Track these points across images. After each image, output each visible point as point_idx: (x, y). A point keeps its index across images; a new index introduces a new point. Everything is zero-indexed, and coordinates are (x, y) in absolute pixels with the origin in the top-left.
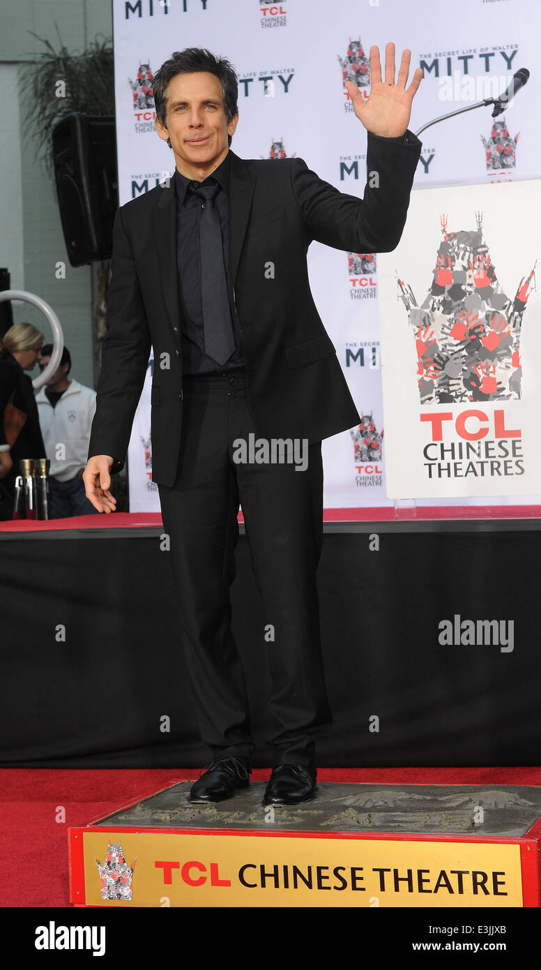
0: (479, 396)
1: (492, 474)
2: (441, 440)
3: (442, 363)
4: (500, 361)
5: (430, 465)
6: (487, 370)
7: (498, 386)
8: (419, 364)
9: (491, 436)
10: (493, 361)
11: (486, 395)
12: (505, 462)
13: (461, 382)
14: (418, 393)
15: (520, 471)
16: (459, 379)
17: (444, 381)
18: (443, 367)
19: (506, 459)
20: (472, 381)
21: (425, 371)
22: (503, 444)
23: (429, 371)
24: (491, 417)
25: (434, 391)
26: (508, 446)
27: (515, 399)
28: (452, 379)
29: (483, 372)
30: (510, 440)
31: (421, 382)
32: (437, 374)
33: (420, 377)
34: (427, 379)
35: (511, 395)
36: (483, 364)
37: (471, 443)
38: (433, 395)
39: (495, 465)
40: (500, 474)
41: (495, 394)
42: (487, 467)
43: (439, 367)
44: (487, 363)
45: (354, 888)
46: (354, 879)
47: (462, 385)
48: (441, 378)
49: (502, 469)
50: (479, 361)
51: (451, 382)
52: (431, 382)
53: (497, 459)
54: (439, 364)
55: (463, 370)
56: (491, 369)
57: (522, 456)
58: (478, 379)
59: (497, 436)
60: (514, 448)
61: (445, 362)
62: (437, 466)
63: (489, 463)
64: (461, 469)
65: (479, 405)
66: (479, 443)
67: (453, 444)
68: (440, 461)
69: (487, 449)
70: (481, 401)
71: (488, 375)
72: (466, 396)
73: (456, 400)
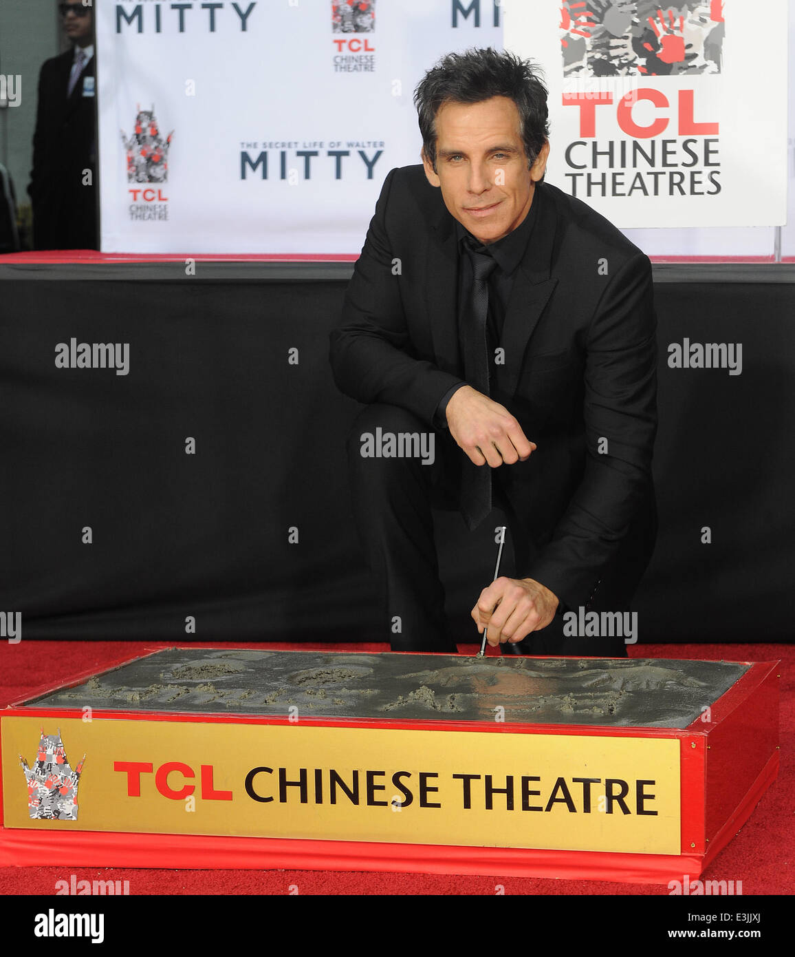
0: (656, 67)
1: (671, 193)
2: (593, 135)
3: (600, 10)
4: (692, 9)
5: (574, 176)
6: (671, 24)
7: (688, 51)
8: (564, 12)
9: (671, 131)
10: (680, 10)
11: (669, 64)
12: (693, 174)
13: (629, 43)
14: (561, 60)
15: (714, 189)
16: (626, 38)
17: (604, 40)
18: (601, 17)
19: (693, 169)
20: (645, 42)
21: (572, 23)
22: (690, 145)
23: (578, 24)
24: (674, 101)
25: (586, 56)
26: (698, 149)
27: (713, 73)
28: (613, 37)
29: (664, 28)
30: (701, 139)
31: (566, 41)
32: (592, 29)
33: (564, 32)
34: (575, 37)
35: (705, 66)
36: (665, 14)
37: (641, 142)
38: (584, 63)
39: (677, 179)
40: (683, 193)
41: (681, 65)
42: (664, 181)
43: (594, 17)
44: (670, 12)
45: (424, 803)
46: (424, 789)
47: (630, 49)
48: (598, 35)
49: (686, 186)
50: (658, 9)
51: (613, 42)
52: (582, 41)
53: (680, 169)
54: (595, 12)
55: (634, 24)
56: (677, 24)
57: (718, 165)
58: (656, 38)
59: (681, 133)
60: (707, 152)
61: (605, 10)
62: (585, 177)
63: (668, 175)
64: (622, 184)
65: (656, 82)
66: (653, 142)
67: (611, 144)
68: (589, 169)
69: (665, 152)
70: (658, 74)
71: (672, 32)
72: (636, 66)
73: (619, 71)
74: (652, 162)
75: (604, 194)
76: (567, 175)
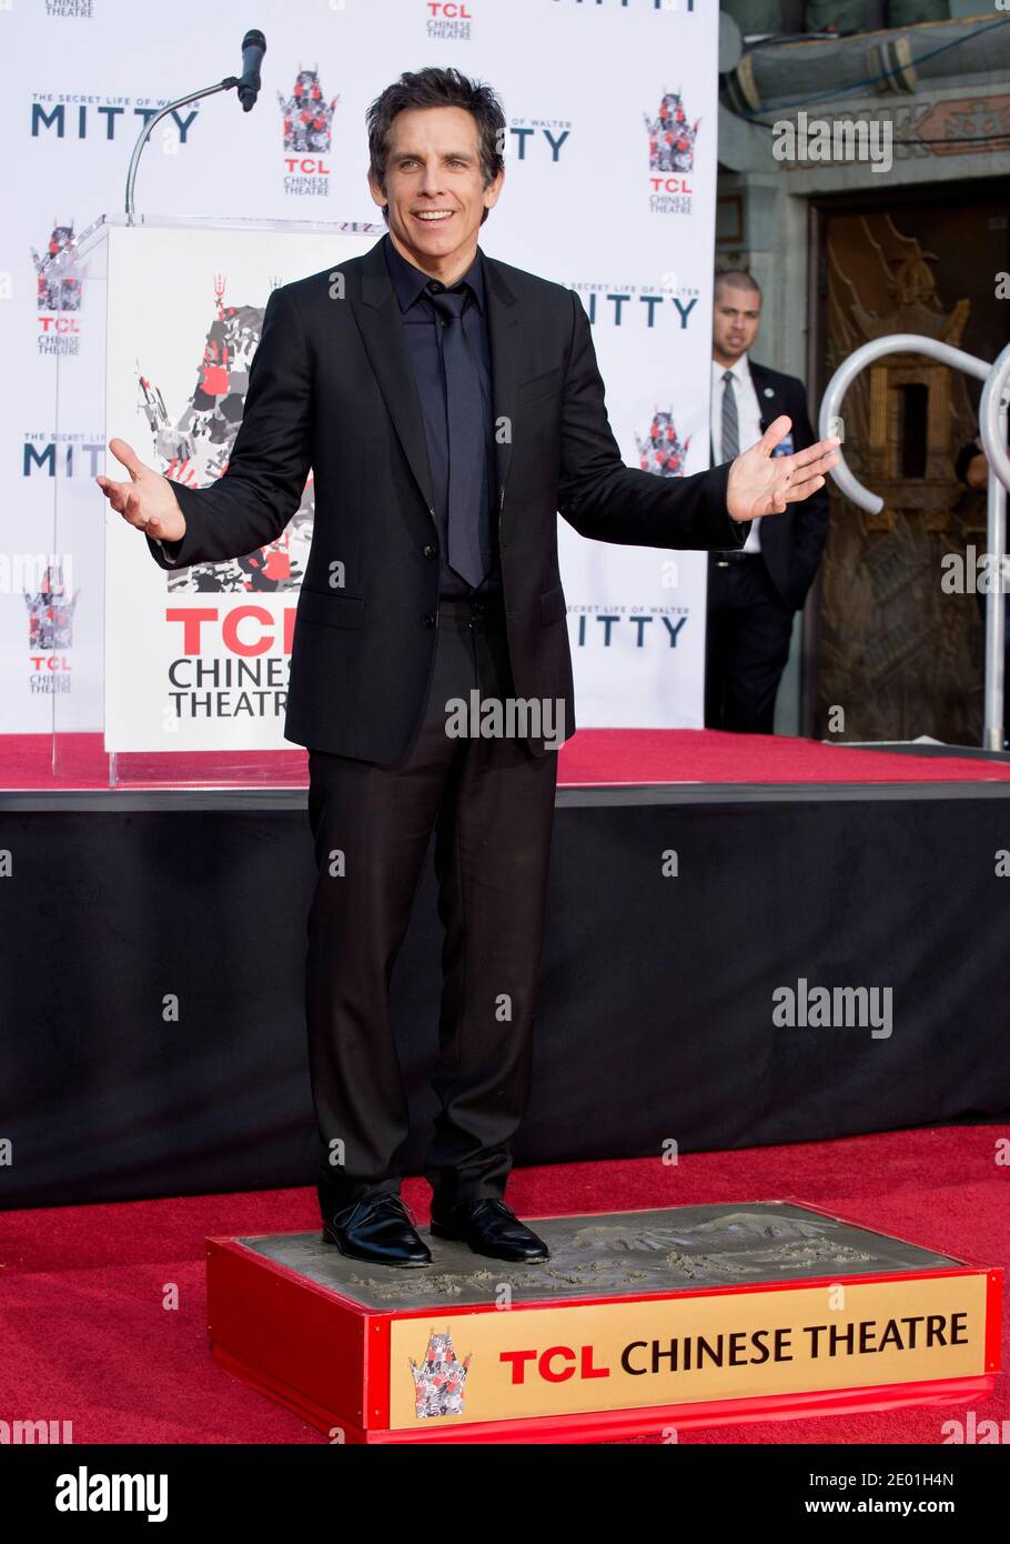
0: (261, 583)
2: (197, 653)
5: (178, 695)
7: (294, 569)
9: (276, 650)
11: (274, 581)
20: (251, 558)
24: (278, 618)
25: (191, 570)
37: (246, 661)
38: (188, 577)
41: (286, 582)
42: (269, 701)
47: (235, 564)
56: (283, 540)
58: (262, 554)
62: (190, 697)
63: (273, 695)
64: (228, 704)
65: (261, 599)
66: (258, 661)
67: (217, 662)
68: (194, 688)
69: (271, 672)
70: (264, 590)
71: (277, 549)
72: (241, 582)
73: (225, 587)
74: (257, 681)
75: (209, 714)
76: (170, 694)
